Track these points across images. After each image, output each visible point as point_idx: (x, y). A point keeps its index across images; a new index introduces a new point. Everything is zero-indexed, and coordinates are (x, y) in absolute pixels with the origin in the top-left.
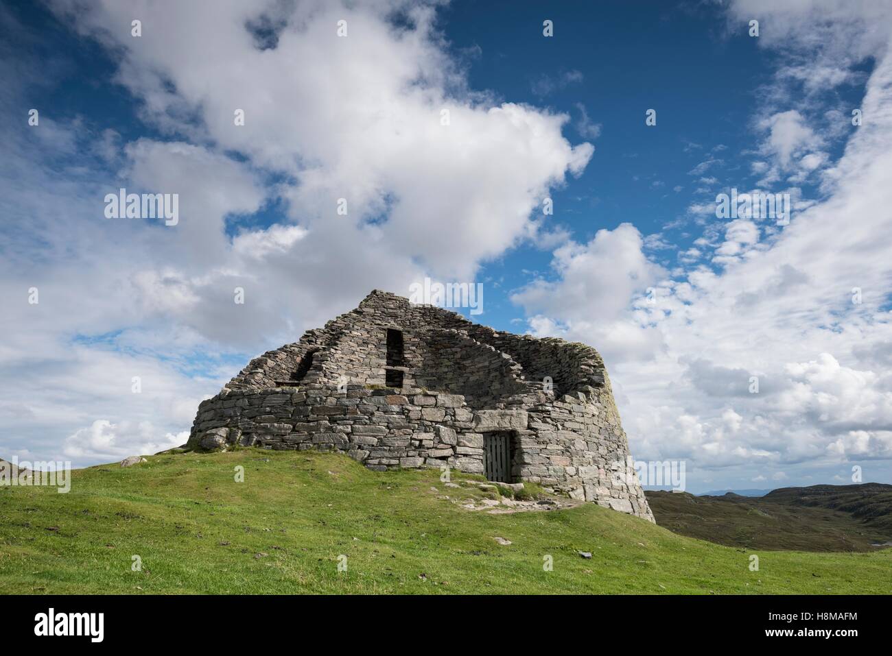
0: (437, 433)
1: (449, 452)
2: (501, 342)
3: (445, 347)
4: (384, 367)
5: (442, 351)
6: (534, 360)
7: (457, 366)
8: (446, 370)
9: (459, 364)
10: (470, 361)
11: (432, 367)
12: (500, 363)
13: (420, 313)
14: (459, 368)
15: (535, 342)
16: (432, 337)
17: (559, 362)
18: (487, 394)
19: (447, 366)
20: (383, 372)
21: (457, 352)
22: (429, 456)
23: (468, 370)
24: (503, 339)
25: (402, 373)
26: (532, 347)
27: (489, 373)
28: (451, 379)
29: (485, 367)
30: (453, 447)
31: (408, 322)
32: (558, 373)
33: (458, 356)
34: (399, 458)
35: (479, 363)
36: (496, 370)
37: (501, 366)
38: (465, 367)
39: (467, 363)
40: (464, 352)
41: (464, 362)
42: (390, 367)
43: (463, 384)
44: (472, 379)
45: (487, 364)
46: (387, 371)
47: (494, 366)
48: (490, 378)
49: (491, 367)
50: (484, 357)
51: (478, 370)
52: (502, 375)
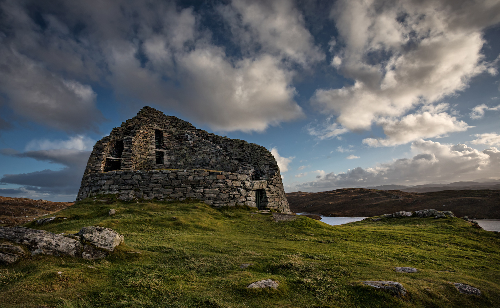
0: (239, 191)
1: (244, 199)
2: (212, 139)
3: (185, 140)
4: (155, 149)
5: (183, 142)
6: (229, 149)
7: (191, 150)
8: (186, 152)
9: (192, 149)
10: (198, 148)
11: (178, 150)
12: (216, 151)
13: (169, 120)
14: (193, 151)
15: (231, 141)
16: (178, 135)
17: (244, 152)
19: (186, 150)
20: (154, 152)
21: (191, 143)
22: (238, 202)
23: (198, 153)
24: (213, 138)
25: (163, 152)
26: (229, 143)
27: (209, 155)
28: (188, 156)
29: (207, 152)
30: (246, 198)
31: (163, 125)
32: (243, 156)
33: (192, 145)
34: (227, 203)
35: (204, 149)
36: (213, 153)
37: (216, 152)
38: (196, 151)
39: (197, 149)
40: (195, 143)
41: (195, 149)
42: (158, 150)
43: (195, 159)
44: (200, 157)
45: (208, 150)
46: (156, 151)
47: (212, 152)
48: (210, 157)
49: (211, 152)
50: (206, 147)
51: (203, 153)
52: (217, 156)
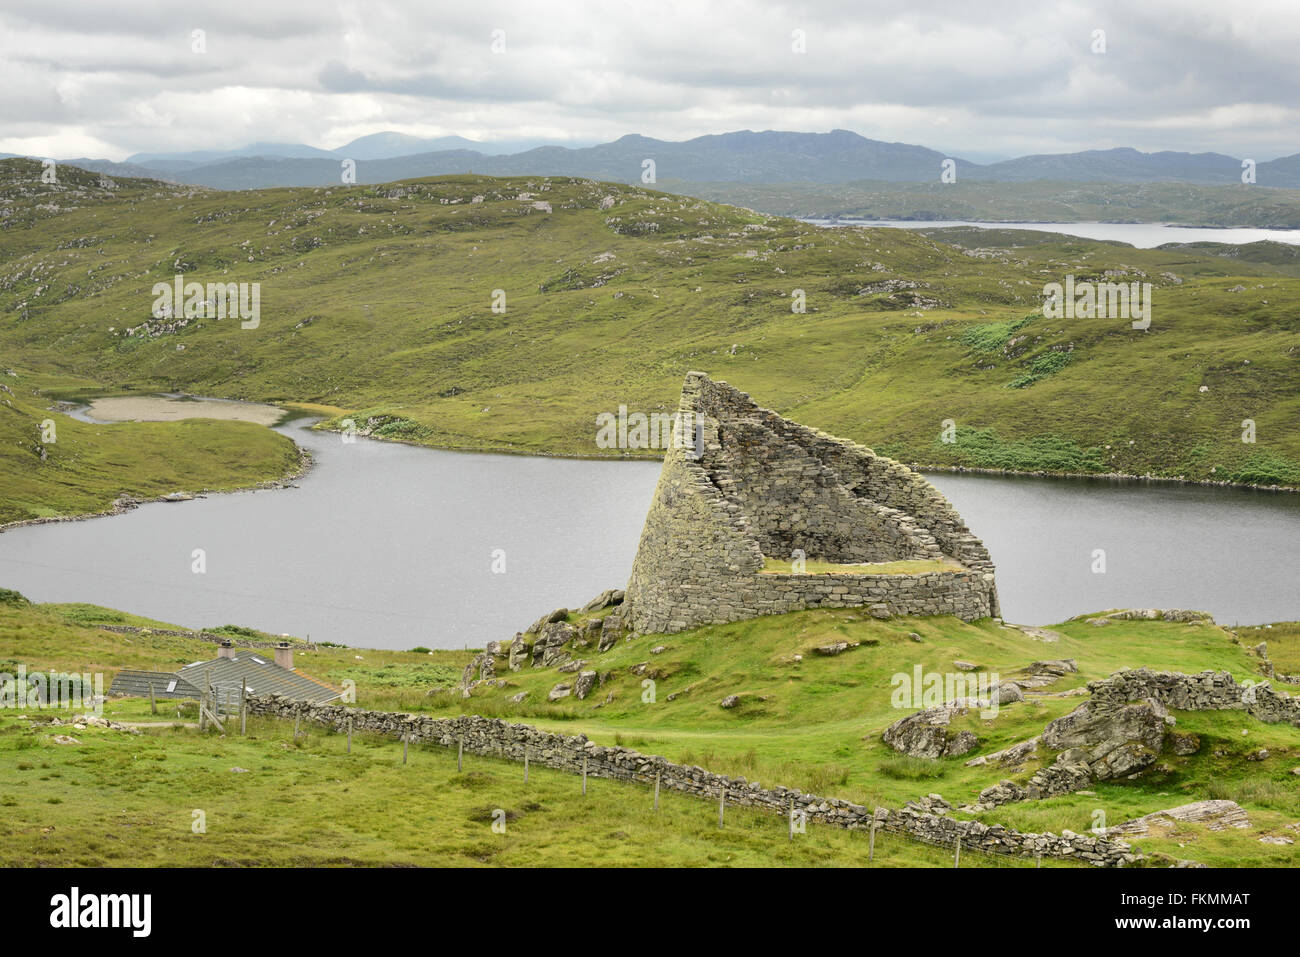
3: (753, 445)
5: (749, 449)
8: (752, 471)
11: (740, 468)
12: (818, 472)
14: (766, 470)
18: (796, 500)
19: (753, 467)
21: (764, 451)
23: (775, 473)
27: (801, 478)
28: (757, 482)
29: (797, 472)
33: (766, 455)
35: (790, 466)
37: (819, 475)
38: (772, 470)
39: (775, 464)
40: (772, 452)
41: (771, 463)
44: (779, 482)
45: (800, 469)
47: (809, 474)
48: (803, 484)
49: (805, 473)
50: (795, 461)
51: (787, 474)
52: (820, 484)
